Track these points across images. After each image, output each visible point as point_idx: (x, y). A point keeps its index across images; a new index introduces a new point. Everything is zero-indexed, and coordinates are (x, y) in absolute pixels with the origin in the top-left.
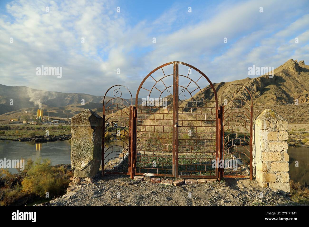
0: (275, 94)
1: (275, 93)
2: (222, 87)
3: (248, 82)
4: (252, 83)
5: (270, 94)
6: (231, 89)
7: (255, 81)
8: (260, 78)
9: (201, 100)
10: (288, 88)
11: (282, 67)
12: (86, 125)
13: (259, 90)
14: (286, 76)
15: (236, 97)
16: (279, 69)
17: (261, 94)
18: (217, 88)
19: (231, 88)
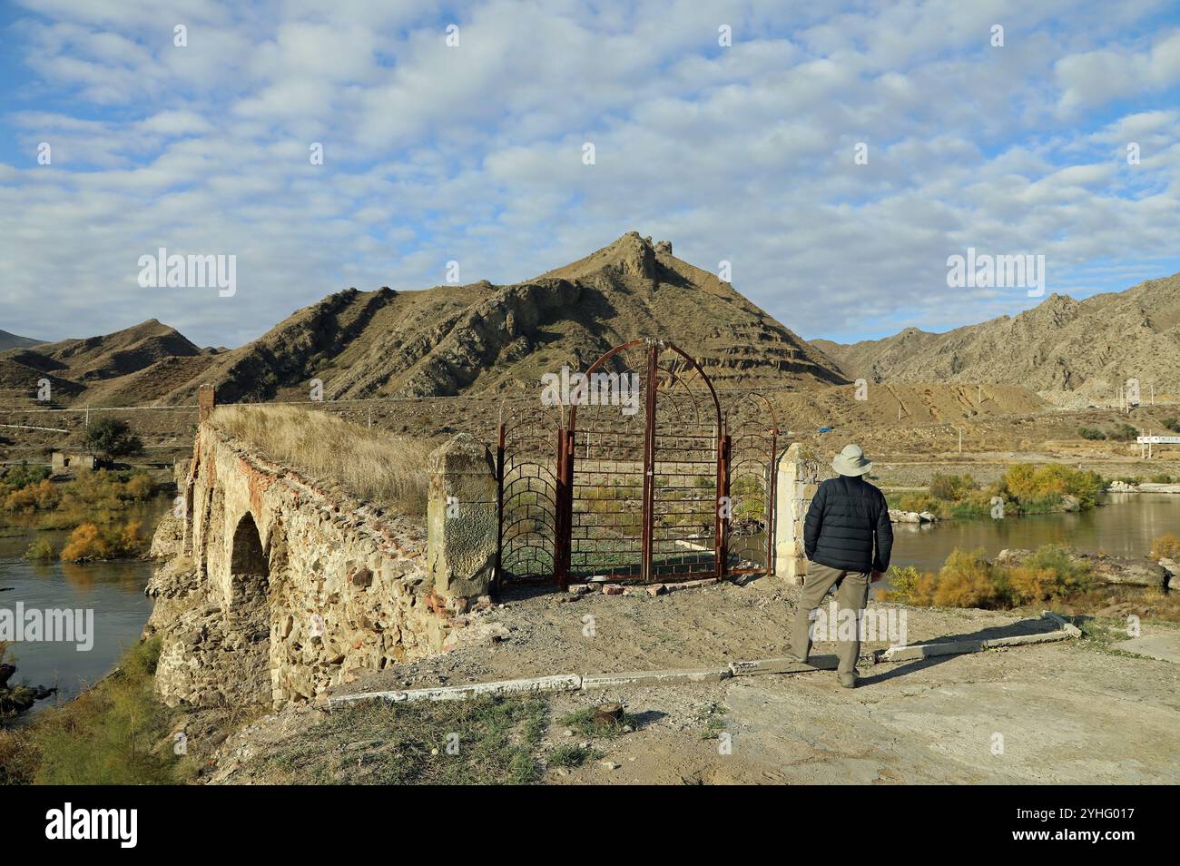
0: (577, 351)
1: (575, 347)
2: (384, 309)
3: (486, 300)
4: (499, 302)
5: (558, 350)
6: (418, 319)
7: (511, 295)
8: (531, 286)
9: (294, 353)
10: (620, 333)
11: (605, 255)
12: (479, 472)
13: (523, 334)
14: (615, 290)
15: (438, 353)
16: (594, 261)
17: (530, 349)
18: (363, 311)
19: (421, 315)
